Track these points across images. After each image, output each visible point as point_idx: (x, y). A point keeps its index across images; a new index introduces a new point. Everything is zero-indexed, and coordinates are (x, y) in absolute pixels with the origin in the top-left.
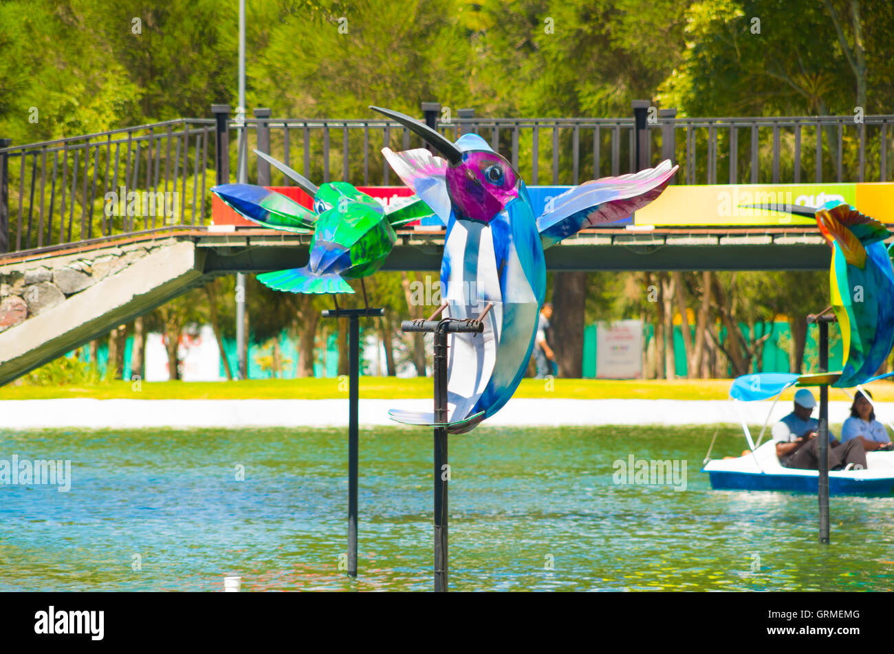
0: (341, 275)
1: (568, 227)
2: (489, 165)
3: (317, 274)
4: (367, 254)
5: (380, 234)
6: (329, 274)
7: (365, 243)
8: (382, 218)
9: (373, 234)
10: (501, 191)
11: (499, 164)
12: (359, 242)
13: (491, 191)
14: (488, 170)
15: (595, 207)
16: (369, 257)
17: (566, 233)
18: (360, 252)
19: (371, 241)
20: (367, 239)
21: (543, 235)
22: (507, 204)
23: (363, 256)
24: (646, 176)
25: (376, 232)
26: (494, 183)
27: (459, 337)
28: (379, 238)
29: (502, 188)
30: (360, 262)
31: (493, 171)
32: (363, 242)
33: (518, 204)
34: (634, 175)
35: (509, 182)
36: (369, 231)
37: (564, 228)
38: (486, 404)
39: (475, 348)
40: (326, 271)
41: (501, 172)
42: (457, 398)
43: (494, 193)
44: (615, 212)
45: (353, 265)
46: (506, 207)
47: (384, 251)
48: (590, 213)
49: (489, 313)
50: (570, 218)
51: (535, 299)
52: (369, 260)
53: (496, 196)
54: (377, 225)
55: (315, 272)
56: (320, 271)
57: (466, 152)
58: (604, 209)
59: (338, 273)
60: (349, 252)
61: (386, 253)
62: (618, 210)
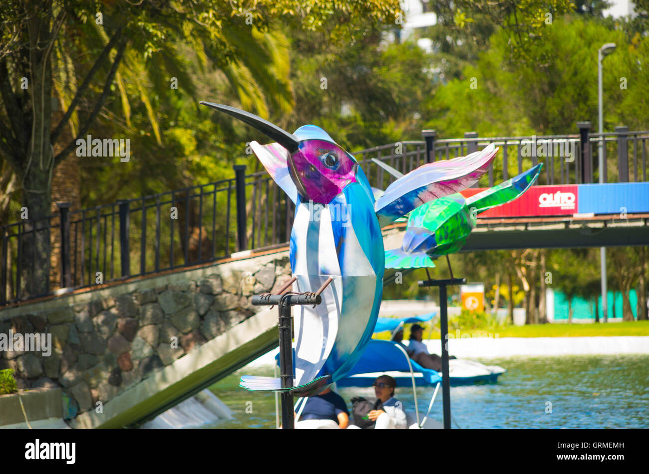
0: (427, 253)
1: (402, 206)
2: (324, 153)
3: (408, 253)
4: (449, 236)
5: (460, 220)
6: (417, 253)
7: (447, 228)
8: (462, 208)
9: (454, 220)
10: (337, 175)
11: (335, 152)
12: (442, 227)
13: (328, 176)
14: (324, 157)
15: (424, 188)
16: (451, 238)
17: (401, 212)
18: (443, 235)
19: (452, 225)
20: (449, 224)
21: (379, 214)
22: (344, 187)
23: (446, 238)
24: (473, 159)
25: (457, 219)
26: (331, 168)
27: (308, 309)
28: (459, 224)
29: (338, 173)
30: (443, 242)
31: (329, 158)
32: (446, 228)
33: (354, 186)
34: (464, 158)
35: (346, 168)
36: (451, 218)
37: (398, 207)
38: (331, 368)
39: (321, 318)
40: (415, 251)
41: (336, 158)
42: (306, 365)
43: (331, 178)
44: (444, 191)
45: (438, 245)
46: (343, 190)
47: (464, 233)
48: (420, 192)
49: (330, 284)
50: (402, 198)
51: (373, 273)
52: (451, 241)
53: (332, 180)
54: (458, 213)
55: (407, 251)
56: (411, 250)
57: (302, 142)
58: (432, 189)
59: (424, 252)
60: (434, 235)
61: (466, 235)
62: (446, 190)
